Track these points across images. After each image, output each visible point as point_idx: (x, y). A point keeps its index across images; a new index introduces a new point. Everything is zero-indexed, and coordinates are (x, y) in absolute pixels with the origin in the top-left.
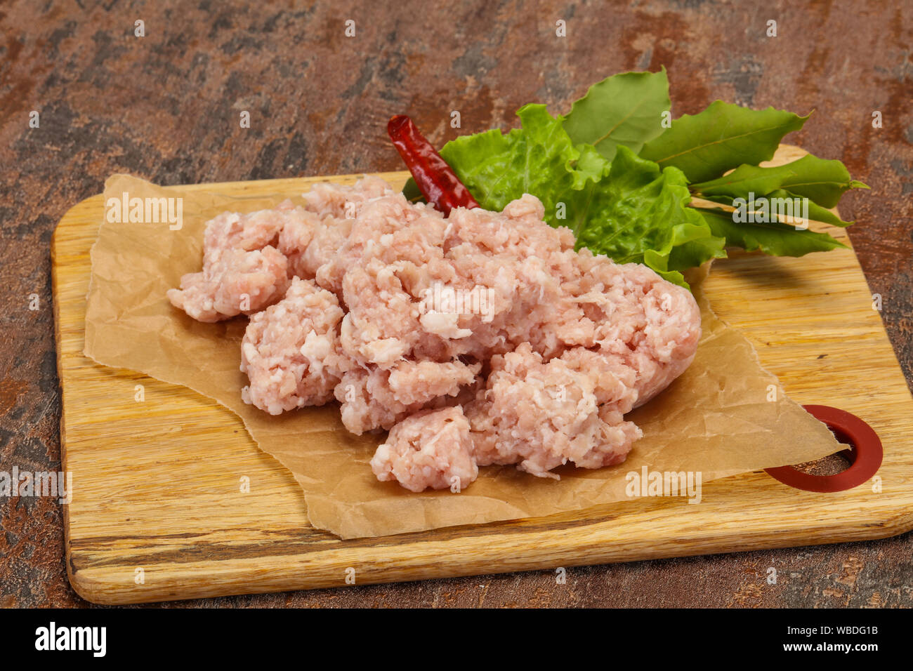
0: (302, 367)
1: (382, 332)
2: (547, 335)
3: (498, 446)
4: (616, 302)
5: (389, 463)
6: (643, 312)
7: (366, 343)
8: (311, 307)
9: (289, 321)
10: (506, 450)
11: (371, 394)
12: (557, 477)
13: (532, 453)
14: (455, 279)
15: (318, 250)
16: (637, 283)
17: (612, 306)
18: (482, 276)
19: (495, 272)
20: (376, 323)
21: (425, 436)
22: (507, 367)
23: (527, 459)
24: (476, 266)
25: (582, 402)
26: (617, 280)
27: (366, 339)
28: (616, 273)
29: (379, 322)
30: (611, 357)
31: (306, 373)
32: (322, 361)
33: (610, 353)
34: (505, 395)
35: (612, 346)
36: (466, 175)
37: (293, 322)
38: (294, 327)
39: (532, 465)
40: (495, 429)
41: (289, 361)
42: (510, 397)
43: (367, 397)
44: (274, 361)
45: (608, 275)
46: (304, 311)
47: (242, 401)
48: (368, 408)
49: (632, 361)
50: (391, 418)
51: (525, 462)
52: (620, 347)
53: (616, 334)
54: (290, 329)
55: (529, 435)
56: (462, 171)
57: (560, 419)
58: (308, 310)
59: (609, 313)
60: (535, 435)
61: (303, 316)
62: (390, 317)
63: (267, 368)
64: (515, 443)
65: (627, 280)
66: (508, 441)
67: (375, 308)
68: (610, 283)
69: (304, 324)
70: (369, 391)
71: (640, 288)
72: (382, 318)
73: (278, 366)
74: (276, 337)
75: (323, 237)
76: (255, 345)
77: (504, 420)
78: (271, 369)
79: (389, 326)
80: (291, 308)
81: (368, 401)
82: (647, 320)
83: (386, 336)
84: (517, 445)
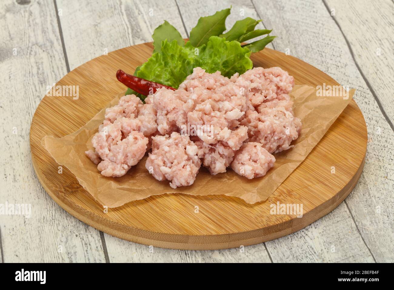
0: (191, 161)
1: (220, 127)
2: (249, 106)
3: (272, 146)
4: (260, 83)
5: (253, 170)
6: (271, 81)
7: (218, 134)
8: (175, 140)
9: (174, 148)
10: (274, 146)
11: (223, 154)
12: (293, 146)
13: (284, 141)
14: (225, 98)
15: (149, 125)
16: (260, 74)
17: (260, 85)
18: (230, 93)
19: (232, 89)
20: (217, 125)
21: (254, 155)
22: (252, 120)
23: (283, 145)
24: (225, 91)
25: (287, 115)
26: (252, 77)
27: (218, 133)
28: (250, 75)
29: (218, 124)
30: (275, 100)
31: (193, 162)
32: (197, 155)
33: (273, 99)
34: (266, 126)
35: (272, 97)
36: (150, 80)
37: (175, 148)
38: (178, 149)
39: (286, 146)
40: (266, 142)
41: (187, 161)
42: (268, 126)
43: (221, 156)
44: (182, 164)
45: (249, 77)
46: (175, 143)
47: (173, 189)
48: (225, 160)
49: (281, 98)
50: (232, 159)
51: (283, 146)
52: (275, 96)
53: (271, 92)
54: (177, 151)
55: (281, 135)
56: (147, 79)
57: (287, 124)
58: (177, 141)
59: (261, 88)
60: (283, 134)
61: (177, 144)
62: (220, 121)
63: (181, 168)
64: (276, 142)
65: (256, 75)
66: (274, 142)
67: (213, 120)
68: (252, 79)
69: (180, 146)
70: (222, 154)
71: (262, 75)
72: (218, 123)
73: (184, 166)
74: (176, 156)
75: (147, 119)
76: (164, 166)
77: (269, 136)
78: (183, 168)
79: (221, 124)
80: (169, 145)
81: (223, 157)
82: (276, 82)
83: (223, 128)
84: (277, 142)
